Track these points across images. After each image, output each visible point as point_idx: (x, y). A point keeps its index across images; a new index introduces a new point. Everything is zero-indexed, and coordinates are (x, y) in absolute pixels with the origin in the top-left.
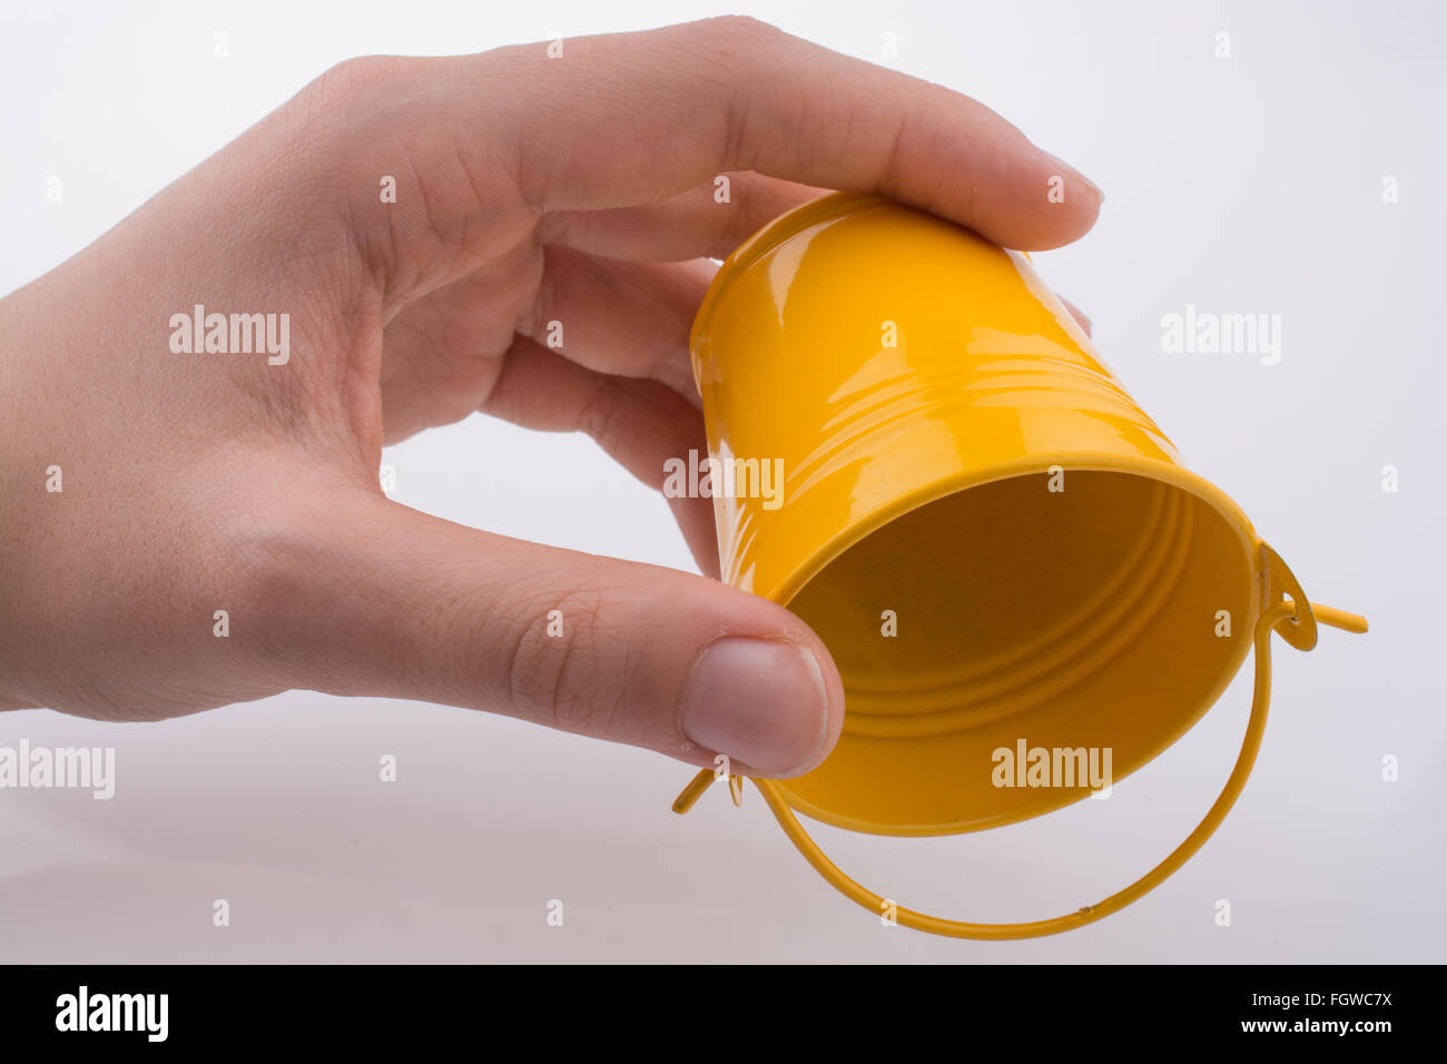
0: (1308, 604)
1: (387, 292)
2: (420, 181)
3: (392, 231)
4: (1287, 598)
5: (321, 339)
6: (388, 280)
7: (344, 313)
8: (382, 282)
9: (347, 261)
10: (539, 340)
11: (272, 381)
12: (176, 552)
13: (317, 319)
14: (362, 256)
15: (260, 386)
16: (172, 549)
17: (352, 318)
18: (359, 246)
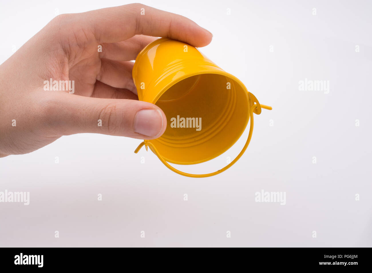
0: (259, 104)
1: (69, 59)
2: (75, 35)
3: (69, 45)
4: (255, 103)
5: (56, 68)
6: (69, 56)
7: (61, 63)
8: (68, 56)
9: (61, 52)
10: (101, 81)
11: (47, 76)
12: (29, 107)
13: (55, 63)
14: (64, 50)
15: (44, 77)
16: (28, 107)
17: (62, 64)
18: (63, 48)
